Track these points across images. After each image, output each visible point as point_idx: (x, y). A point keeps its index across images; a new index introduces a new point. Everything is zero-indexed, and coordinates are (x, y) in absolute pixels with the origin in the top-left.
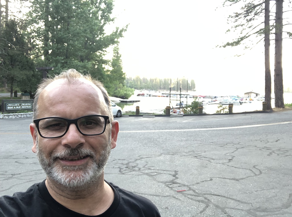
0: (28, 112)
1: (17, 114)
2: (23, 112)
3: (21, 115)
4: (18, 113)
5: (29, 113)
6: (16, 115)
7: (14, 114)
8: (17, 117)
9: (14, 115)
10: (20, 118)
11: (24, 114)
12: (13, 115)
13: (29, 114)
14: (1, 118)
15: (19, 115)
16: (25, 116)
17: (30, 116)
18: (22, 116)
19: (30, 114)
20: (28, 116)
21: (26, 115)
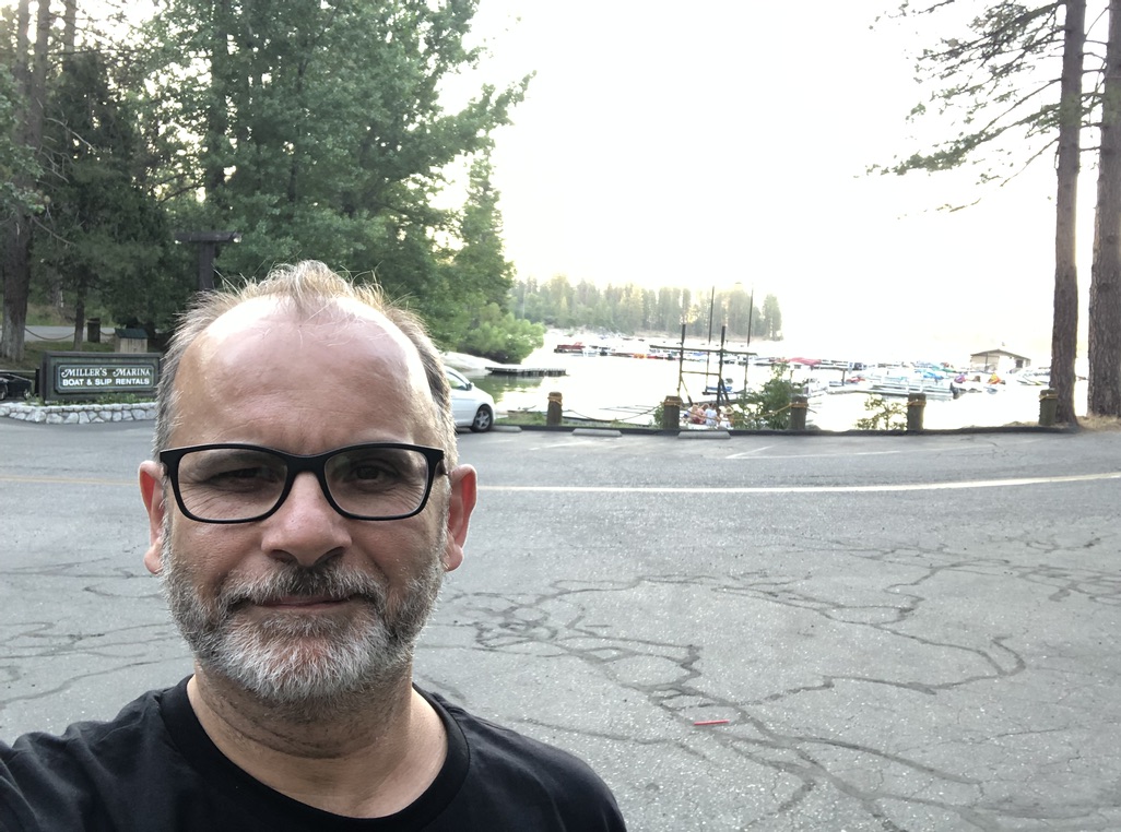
0: (138, 402)
1: (96, 406)
2: (119, 402)
3: (113, 411)
4: (101, 404)
5: (142, 405)
6: (93, 410)
7: (86, 406)
8: (98, 420)
9: (87, 411)
10: (106, 421)
11: (123, 409)
12: (83, 410)
13: (142, 409)
14: (37, 420)
15: (104, 410)
16: (127, 414)
17: (144, 417)
18: (117, 417)
19: (146, 410)
20: (139, 414)
21: (130, 410)
